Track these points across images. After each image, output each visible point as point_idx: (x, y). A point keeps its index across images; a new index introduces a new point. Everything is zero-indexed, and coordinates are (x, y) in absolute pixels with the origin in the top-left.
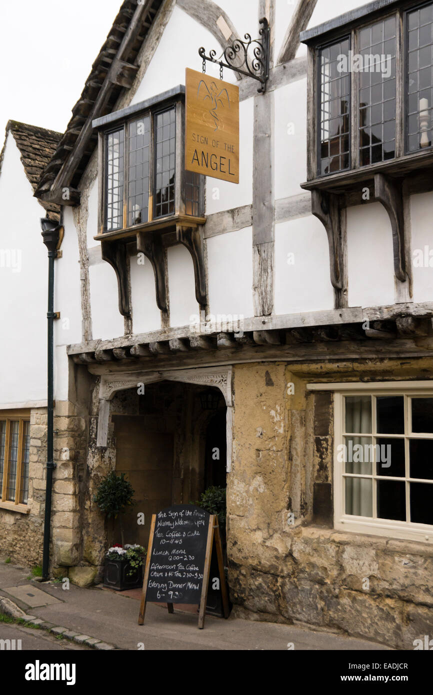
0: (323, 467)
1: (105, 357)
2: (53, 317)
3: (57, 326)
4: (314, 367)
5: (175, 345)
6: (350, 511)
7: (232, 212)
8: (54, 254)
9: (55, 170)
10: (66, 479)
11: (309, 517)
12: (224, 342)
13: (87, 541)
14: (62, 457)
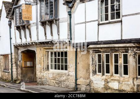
0: (48, 62)
1: (19, 46)
2: (11, 39)
3: (12, 40)
4: (46, 48)
5: (27, 44)
6: (51, 69)
7: (34, 23)
8: (10, 28)
9: (9, 14)
10: (14, 66)
11: (46, 70)
12: (34, 44)
13: (18, 76)
14: (13, 62)
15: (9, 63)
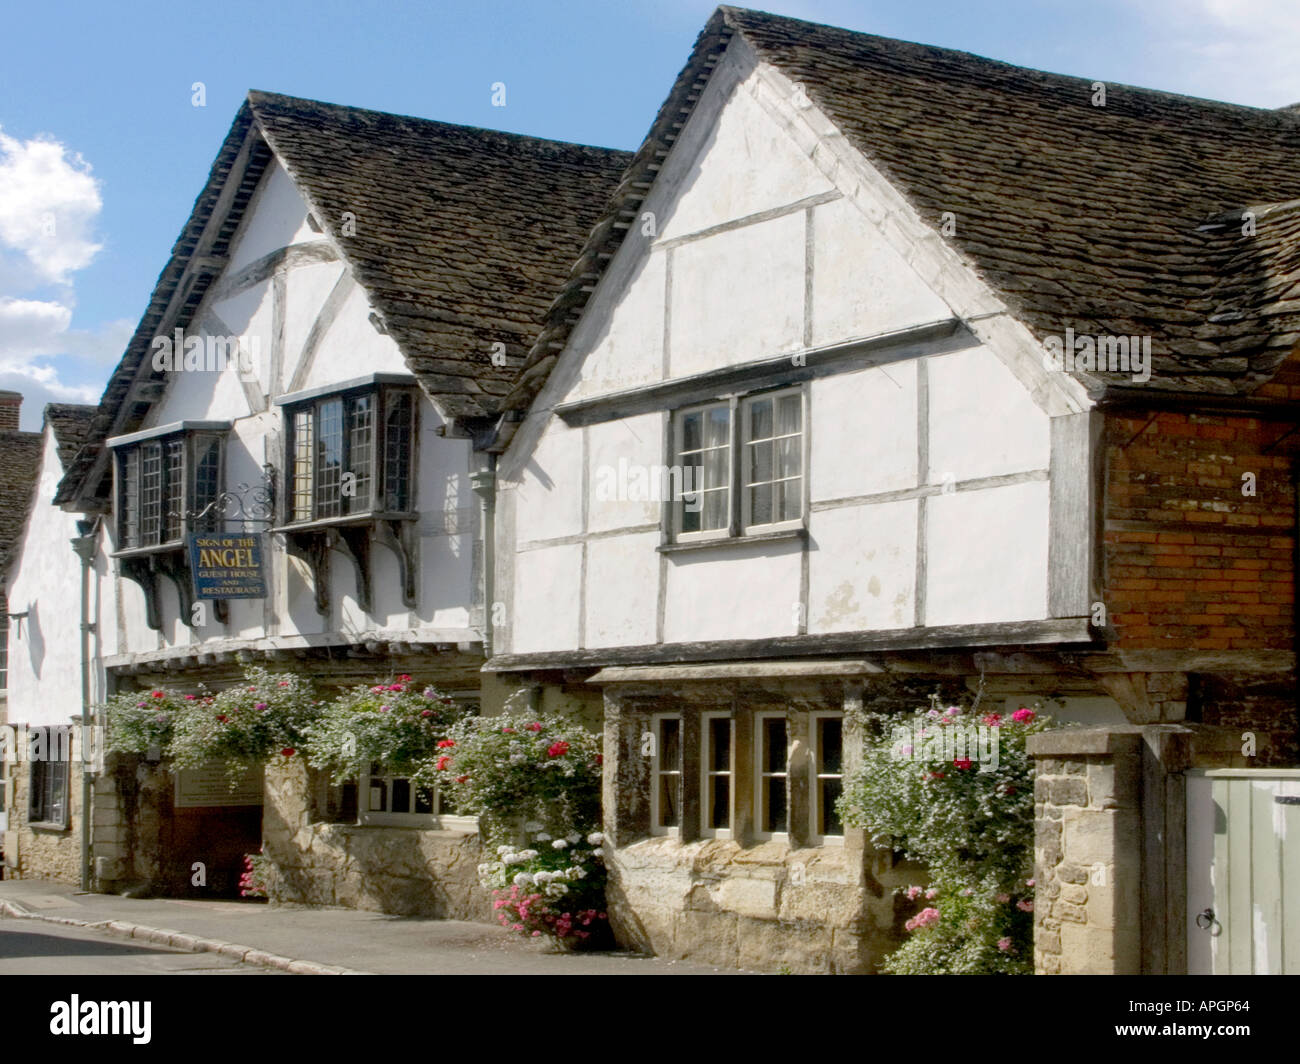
1: (141, 670)
5: (202, 660)
8: (88, 563)
10: (108, 794)
12: (240, 657)
13: (138, 854)
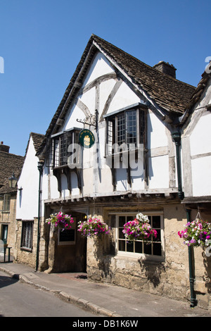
0: (113, 237)
1: (54, 204)
2: (40, 192)
3: (42, 195)
4: (110, 208)
5: (72, 201)
6: (120, 250)
10: (43, 241)
12: (85, 200)
13: (49, 259)
14: (42, 234)
15: (34, 234)
